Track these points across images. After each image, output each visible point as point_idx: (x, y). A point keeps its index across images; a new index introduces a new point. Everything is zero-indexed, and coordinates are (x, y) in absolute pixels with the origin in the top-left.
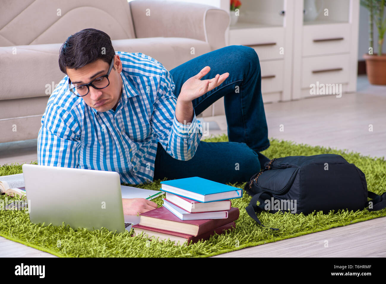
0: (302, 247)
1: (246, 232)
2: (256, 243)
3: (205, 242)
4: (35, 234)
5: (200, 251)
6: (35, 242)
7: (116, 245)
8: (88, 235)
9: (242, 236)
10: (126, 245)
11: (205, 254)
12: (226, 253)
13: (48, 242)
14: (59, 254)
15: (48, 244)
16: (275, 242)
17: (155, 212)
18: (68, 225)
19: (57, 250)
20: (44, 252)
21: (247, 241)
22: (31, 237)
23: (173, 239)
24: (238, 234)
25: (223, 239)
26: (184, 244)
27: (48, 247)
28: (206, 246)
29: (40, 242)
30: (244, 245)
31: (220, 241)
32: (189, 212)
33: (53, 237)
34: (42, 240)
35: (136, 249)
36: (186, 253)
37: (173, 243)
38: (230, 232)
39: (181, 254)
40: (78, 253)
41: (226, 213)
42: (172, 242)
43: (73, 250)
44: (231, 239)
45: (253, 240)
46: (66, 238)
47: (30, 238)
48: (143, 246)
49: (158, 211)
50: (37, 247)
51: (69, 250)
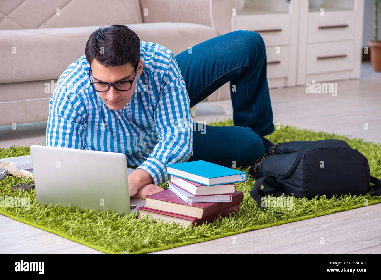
0: (305, 230)
1: (249, 215)
2: (260, 226)
3: (209, 225)
4: (41, 215)
5: (204, 233)
6: (42, 222)
7: (122, 227)
8: (94, 216)
9: (245, 220)
10: (131, 227)
11: (209, 237)
12: (230, 236)
13: (54, 223)
14: (65, 235)
15: (54, 225)
16: (278, 225)
17: (161, 195)
18: (74, 207)
19: (63, 231)
20: (50, 233)
21: (251, 224)
22: (37, 218)
23: (177, 221)
24: (242, 217)
25: (227, 222)
26: (189, 227)
27: (54, 228)
28: (211, 229)
29: (46, 223)
30: (247, 228)
31: (224, 224)
32: (193, 195)
33: (59, 218)
34: (48, 221)
35: (141, 231)
36: (190, 236)
37: (178, 225)
38: (234, 215)
39: (186, 236)
40: (83, 234)
41: (231, 196)
42: (176, 224)
43: (79, 231)
44: (235, 222)
45: (257, 223)
46: (72, 219)
47: (37, 219)
48: (148, 228)
49: (163, 194)
50: (43, 228)
51: (75, 231)
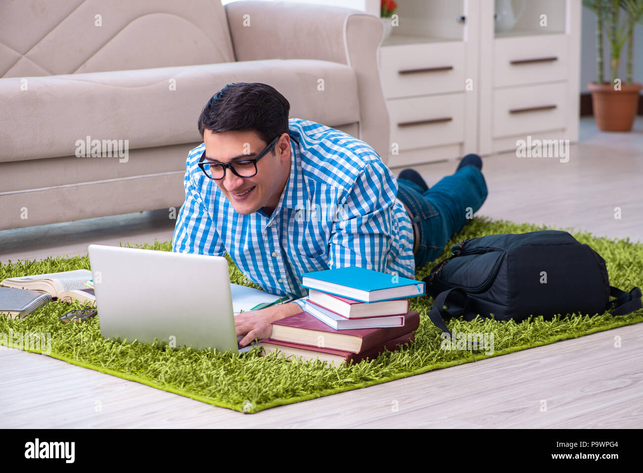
0: (517, 368)
1: (431, 347)
2: (447, 363)
3: (371, 362)
4: (114, 354)
5: (365, 375)
6: (116, 366)
7: (239, 369)
8: (195, 355)
9: (425, 354)
10: (254, 368)
11: (373, 379)
12: (403, 378)
13: (135, 366)
14: (154, 383)
15: (136, 369)
16: (475, 361)
17: (295, 319)
18: (161, 342)
19: (150, 377)
20: (130, 381)
21: (434, 360)
22: (108, 359)
23: (323, 358)
24: (420, 350)
25: (398, 357)
26: (341, 365)
27: (136, 374)
28: (374, 368)
29: (123, 366)
30: (429, 367)
31: (393, 361)
32: (346, 318)
33: (142, 358)
34: (126, 364)
35: (271, 373)
36: (345, 378)
37: (325, 364)
38: (407, 347)
39: (338, 380)
40: (183, 381)
41: (402, 318)
42: (322, 362)
43: (175, 375)
44: (410, 357)
45: (442, 358)
46: (162, 360)
47: (107, 361)
48: (279, 368)
49: (297, 318)
50: (119, 374)
51: (169, 376)
